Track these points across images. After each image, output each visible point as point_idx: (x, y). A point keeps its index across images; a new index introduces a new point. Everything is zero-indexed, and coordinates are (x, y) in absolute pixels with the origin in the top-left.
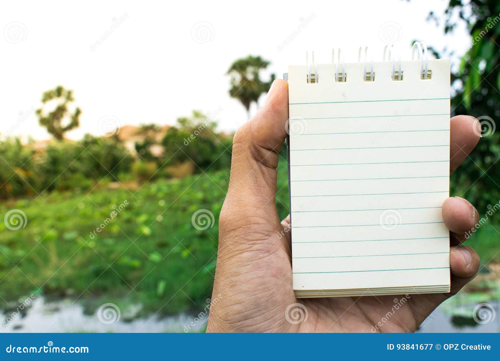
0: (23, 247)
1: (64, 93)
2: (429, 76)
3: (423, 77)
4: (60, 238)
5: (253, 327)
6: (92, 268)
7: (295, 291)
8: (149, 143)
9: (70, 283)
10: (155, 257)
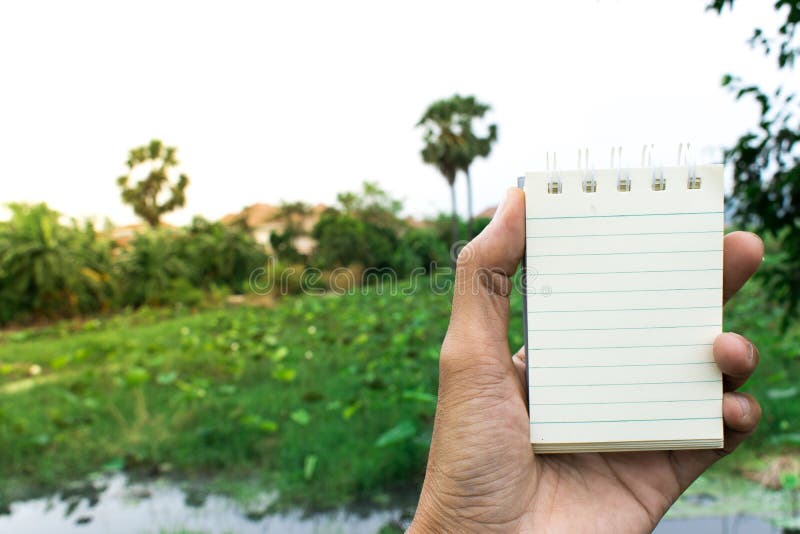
0: (95, 395)
1: (163, 153)
2: (698, 185)
3: (690, 186)
4: (152, 381)
5: (484, 486)
6: (201, 430)
7: (533, 445)
8: (292, 233)
9: (167, 453)
10: (301, 417)
